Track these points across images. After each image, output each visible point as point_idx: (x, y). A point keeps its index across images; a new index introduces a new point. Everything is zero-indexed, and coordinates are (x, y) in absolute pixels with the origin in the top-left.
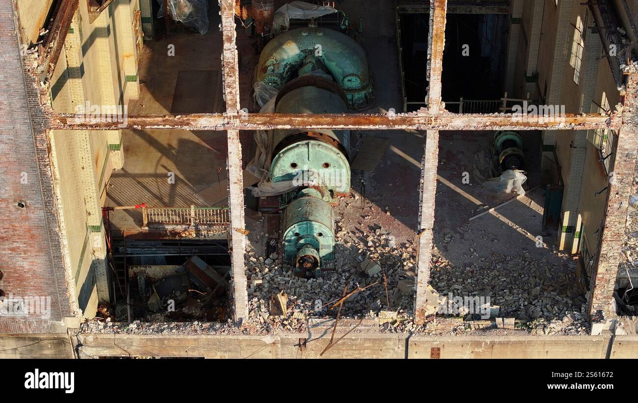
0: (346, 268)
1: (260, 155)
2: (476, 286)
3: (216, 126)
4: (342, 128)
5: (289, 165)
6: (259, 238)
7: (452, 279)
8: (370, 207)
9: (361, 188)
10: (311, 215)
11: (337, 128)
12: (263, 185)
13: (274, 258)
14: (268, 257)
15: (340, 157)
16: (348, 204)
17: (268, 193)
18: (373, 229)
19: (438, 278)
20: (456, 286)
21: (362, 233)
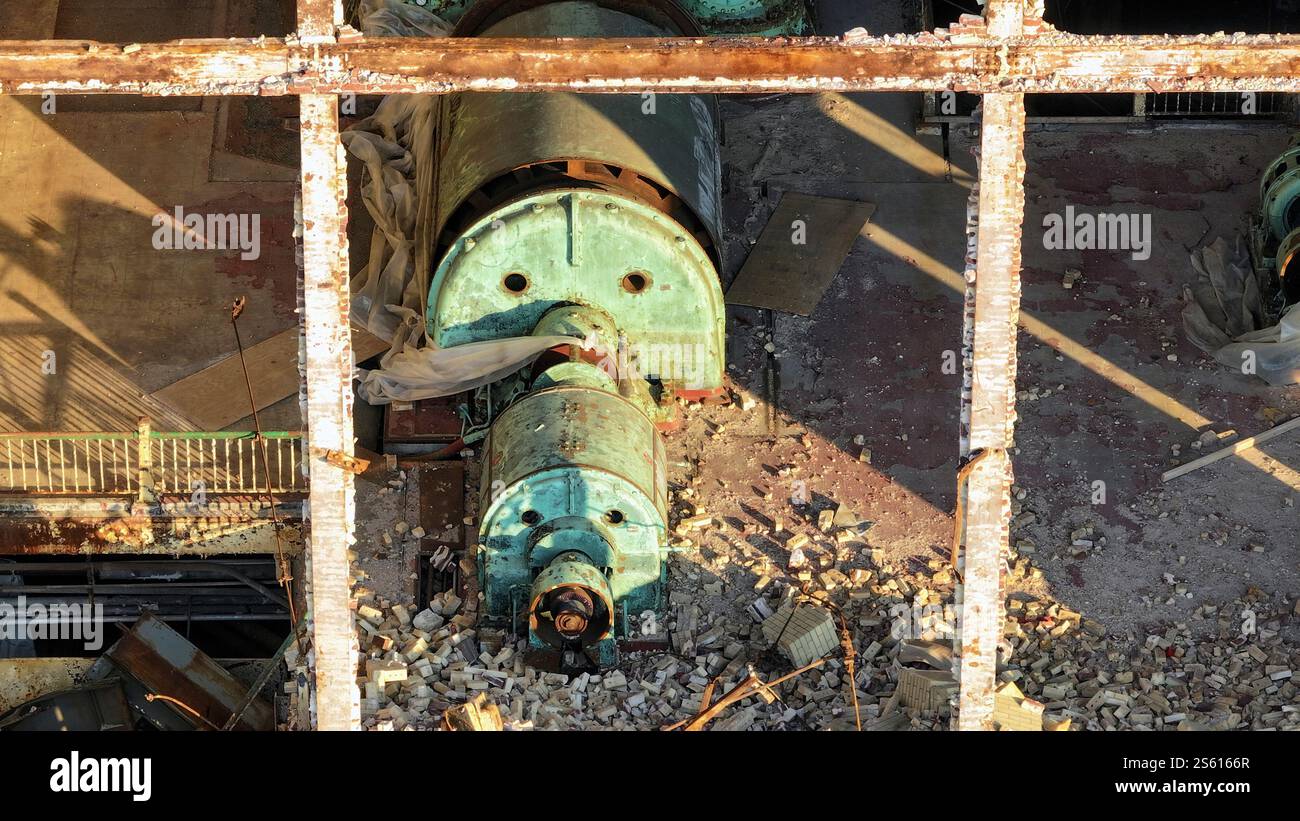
0: (710, 639)
1: (386, 259)
2: (1181, 696)
3: (262, 82)
4: (694, 88)
5: (499, 280)
6: (388, 540)
7: (1096, 676)
8: (799, 438)
9: (765, 372)
10: (583, 447)
11: (678, 88)
12: (400, 360)
13: (446, 611)
14: (423, 604)
15: (687, 253)
16: (715, 427)
17: (419, 388)
18: (809, 512)
19: (1046, 670)
20: (1109, 696)
21: (769, 523)
